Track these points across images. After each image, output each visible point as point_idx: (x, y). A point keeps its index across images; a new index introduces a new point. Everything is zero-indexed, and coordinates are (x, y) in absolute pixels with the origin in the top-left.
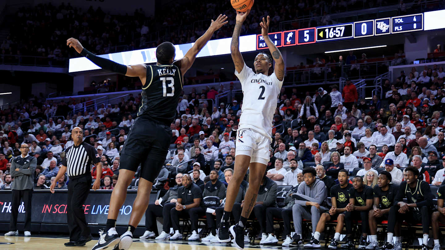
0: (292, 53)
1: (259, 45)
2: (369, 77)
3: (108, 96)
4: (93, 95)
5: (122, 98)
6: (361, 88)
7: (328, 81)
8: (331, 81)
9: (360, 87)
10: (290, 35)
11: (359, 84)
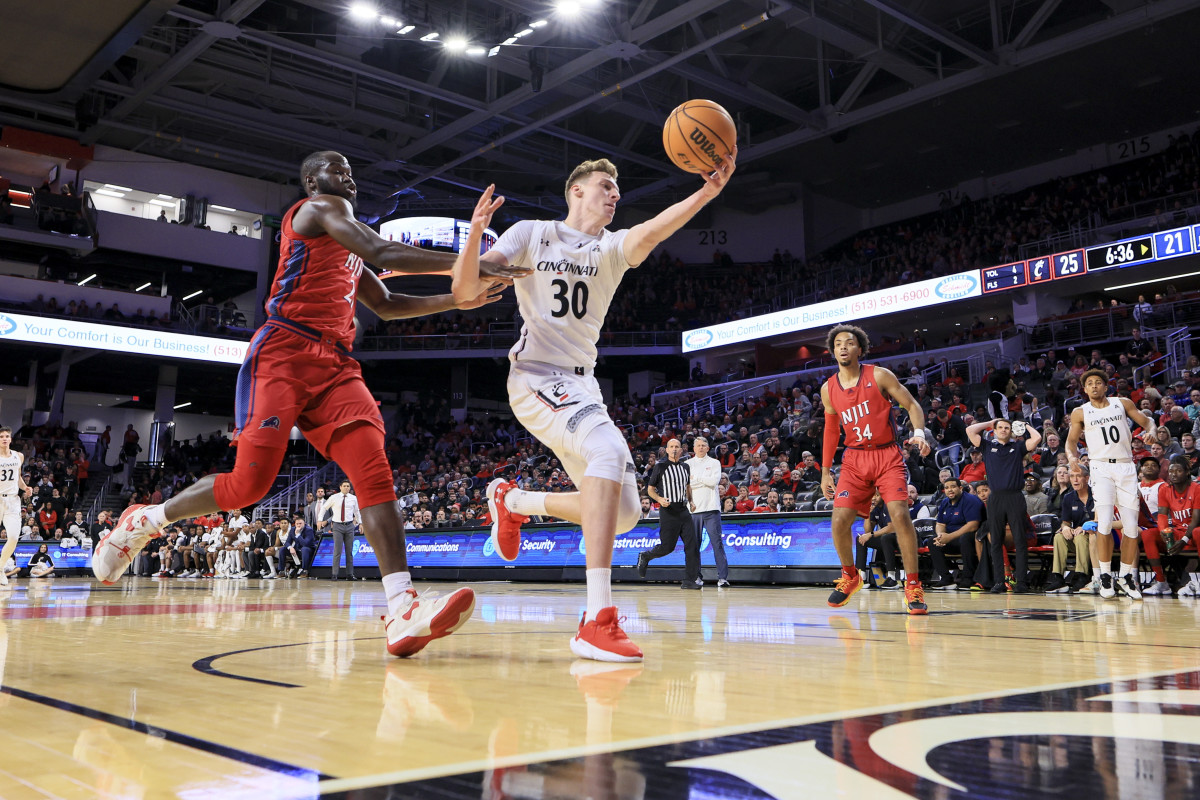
0: (1046, 295)
1: (986, 286)
2: (1195, 324)
3: (744, 384)
4: (721, 385)
5: (767, 386)
6: (1183, 342)
7: (1115, 336)
8: (1120, 335)
9: (1181, 340)
10: (1040, 264)
11: (1177, 334)
